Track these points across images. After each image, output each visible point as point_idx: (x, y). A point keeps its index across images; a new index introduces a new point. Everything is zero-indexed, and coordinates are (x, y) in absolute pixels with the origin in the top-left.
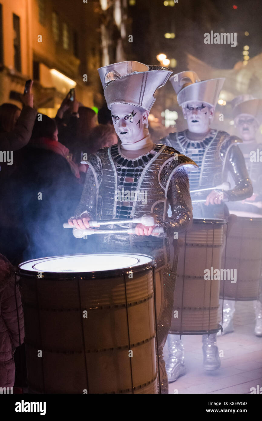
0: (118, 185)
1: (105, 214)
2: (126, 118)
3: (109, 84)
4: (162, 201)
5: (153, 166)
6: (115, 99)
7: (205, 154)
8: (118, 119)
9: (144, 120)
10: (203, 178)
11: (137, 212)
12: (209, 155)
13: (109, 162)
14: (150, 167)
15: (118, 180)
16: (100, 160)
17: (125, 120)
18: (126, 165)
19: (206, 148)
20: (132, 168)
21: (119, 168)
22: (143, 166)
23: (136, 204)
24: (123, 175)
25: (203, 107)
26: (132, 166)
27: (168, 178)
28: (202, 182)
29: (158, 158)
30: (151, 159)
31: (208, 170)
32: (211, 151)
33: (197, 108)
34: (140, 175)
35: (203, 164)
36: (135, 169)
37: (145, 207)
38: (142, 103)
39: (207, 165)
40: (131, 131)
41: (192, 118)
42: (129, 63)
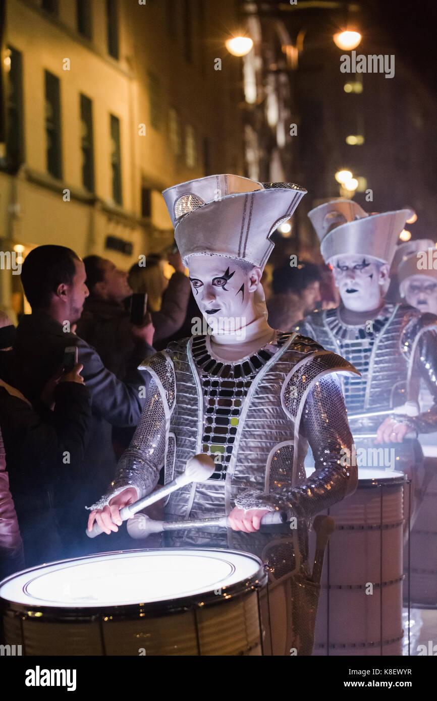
0: (204, 414)
1: (180, 470)
2: (216, 282)
3: (182, 219)
4: (289, 443)
5: (271, 375)
6: (192, 248)
7: (375, 348)
8: (201, 285)
9: (252, 285)
10: (371, 392)
11: (241, 466)
12: (381, 350)
13: (188, 368)
14: (265, 376)
15: (204, 403)
16: (172, 364)
17: (214, 286)
18: (220, 374)
19: (376, 337)
20: (230, 380)
21: (207, 379)
22: (251, 374)
23: (238, 451)
24: (213, 393)
25: (365, 264)
26: (231, 376)
27: (300, 399)
28: (370, 400)
29: (280, 359)
30: (266, 363)
31: (380, 377)
32: (386, 343)
33: (355, 268)
34: (246, 393)
35: (372, 366)
36: (236, 380)
37: (256, 455)
38: (244, 253)
39: (378, 369)
40: (226, 308)
41: (346, 284)
42: (219, 178)
